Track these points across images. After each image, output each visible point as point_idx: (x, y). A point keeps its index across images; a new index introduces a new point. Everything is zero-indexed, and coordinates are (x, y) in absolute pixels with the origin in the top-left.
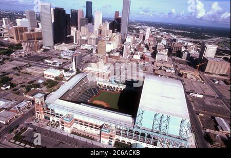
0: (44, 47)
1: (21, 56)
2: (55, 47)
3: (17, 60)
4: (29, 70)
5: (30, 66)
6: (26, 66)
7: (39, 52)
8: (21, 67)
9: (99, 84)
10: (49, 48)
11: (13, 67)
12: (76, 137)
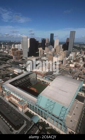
0: (23, 58)
1: (10, 62)
2: (28, 58)
3: (8, 64)
4: (10, 69)
5: (11, 67)
6: (9, 67)
7: (20, 60)
8: (7, 67)
9: (38, 79)
10: (25, 59)
11: (4, 67)
12: (10, 104)
